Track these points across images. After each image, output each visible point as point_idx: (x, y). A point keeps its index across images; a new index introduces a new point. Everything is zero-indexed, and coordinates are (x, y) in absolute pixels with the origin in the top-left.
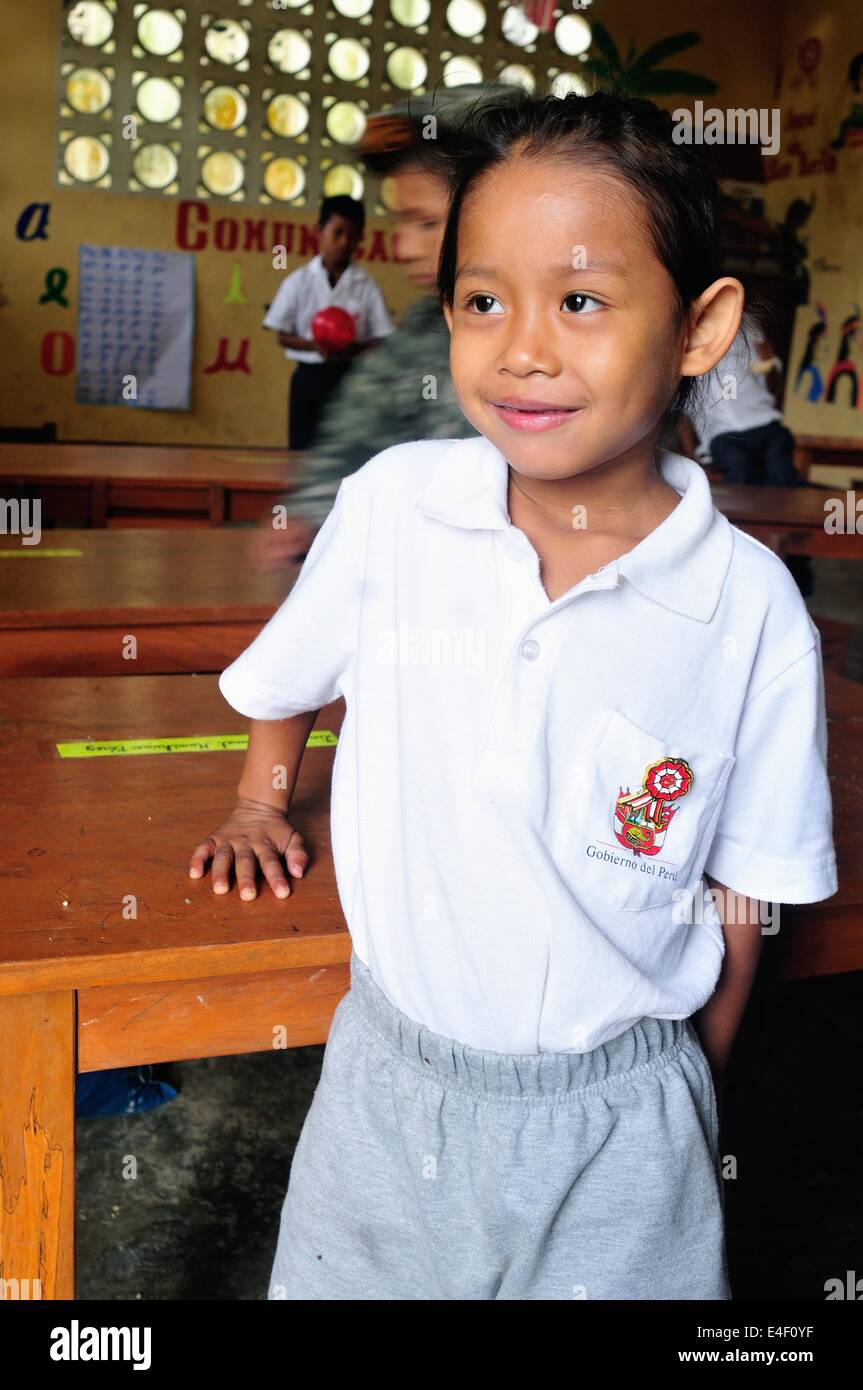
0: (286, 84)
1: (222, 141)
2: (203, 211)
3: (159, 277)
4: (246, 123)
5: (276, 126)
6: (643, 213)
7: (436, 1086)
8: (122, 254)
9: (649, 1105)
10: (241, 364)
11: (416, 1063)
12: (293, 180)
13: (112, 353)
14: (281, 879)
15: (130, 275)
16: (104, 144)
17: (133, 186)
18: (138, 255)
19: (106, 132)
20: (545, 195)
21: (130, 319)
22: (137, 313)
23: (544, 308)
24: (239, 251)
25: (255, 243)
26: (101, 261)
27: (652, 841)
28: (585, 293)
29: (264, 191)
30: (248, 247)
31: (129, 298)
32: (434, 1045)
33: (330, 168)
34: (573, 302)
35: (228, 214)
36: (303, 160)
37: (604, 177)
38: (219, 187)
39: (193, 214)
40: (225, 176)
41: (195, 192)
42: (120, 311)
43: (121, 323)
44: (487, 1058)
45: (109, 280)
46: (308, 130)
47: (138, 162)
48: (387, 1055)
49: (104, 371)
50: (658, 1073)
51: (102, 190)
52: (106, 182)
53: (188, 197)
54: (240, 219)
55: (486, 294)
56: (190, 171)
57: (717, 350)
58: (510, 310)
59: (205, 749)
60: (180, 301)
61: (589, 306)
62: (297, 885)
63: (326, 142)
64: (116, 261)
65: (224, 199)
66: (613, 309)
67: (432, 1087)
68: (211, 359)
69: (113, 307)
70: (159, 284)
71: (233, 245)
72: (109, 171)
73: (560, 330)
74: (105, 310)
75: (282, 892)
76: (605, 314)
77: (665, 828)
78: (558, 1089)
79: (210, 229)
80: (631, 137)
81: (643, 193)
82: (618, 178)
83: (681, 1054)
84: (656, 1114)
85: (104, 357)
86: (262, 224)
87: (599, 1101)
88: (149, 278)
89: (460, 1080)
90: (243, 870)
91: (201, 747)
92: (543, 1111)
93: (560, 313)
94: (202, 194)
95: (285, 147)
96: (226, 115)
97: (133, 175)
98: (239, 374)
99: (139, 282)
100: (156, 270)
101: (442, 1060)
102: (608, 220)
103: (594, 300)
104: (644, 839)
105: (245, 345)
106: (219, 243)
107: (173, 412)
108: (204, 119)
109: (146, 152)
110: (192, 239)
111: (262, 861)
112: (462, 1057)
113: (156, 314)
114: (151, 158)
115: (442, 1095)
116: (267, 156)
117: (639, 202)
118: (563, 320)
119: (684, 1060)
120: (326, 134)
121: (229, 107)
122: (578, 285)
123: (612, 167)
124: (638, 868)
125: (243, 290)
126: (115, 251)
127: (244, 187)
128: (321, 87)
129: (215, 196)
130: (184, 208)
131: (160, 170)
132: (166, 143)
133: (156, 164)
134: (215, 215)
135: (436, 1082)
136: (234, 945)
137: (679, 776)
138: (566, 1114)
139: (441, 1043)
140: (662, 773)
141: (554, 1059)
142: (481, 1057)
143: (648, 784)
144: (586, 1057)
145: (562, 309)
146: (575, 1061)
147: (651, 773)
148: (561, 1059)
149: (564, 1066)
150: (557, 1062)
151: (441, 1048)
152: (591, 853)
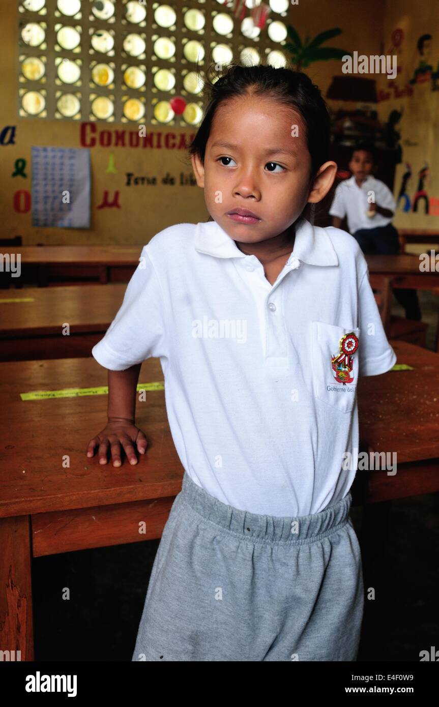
0: (133, 61)
1: (102, 91)
2: (93, 126)
3: (72, 161)
4: (114, 82)
5: (129, 83)
7: (249, 543)
8: (53, 150)
10: (115, 204)
11: (240, 533)
12: (138, 110)
13: (50, 201)
14: (133, 455)
15: (58, 161)
16: (42, 95)
17: (58, 116)
18: (62, 151)
19: (43, 89)
21: (58, 183)
22: (61, 180)
23: (257, 167)
24: (112, 147)
25: (120, 142)
26: (42, 154)
27: (349, 376)
29: (124, 116)
30: (117, 144)
31: (57, 172)
32: (255, 520)
33: (157, 103)
34: (270, 166)
35: (106, 128)
36: (143, 99)
38: (101, 115)
39: (88, 129)
40: (104, 109)
41: (89, 118)
42: (53, 179)
43: (54, 185)
44: (286, 521)
45: (47, 164)
46: (145, 84)
47: (60, 104)
49: (46, 210)
51: (42, 118)
52: (44, 114)
53: (85, 120)
54: (113, 130)
55: (227, 156)
56: (86, 107)
57: (322, 192)
58: (240, 165)
59: (95, 394)
60: (83, 173)
61: (277, 167)
62: (142, 458)
63: (154, 90)
64: (50, 154)
65: (103, 121)
66: (289, 171)
67: (247, 544)
68: (100, 201)
69: (50, 177)
70: (72, 165)
71: (109, 144)
72: (46, 108)
74: (45, 179)
75: (133, 462)
76: (286, 173)
77: (351, 370)
79: (97, 136)
85: (46, 203)
86: (123, 133)
88: (67, 162)
90: (115, 451)
91: (94, 392)
93: (263, 170)
94: (92, 119)
95: (134, 93)
96: (104, 78)
97: (57, 110)
98: (114, 209)
99: (62, 164)
100: (71, 158)
101: (260, 526)
103: (281, 166)
105: (117, 194)
106: (102, 143)
107: (81, 229)
108: (92, 80)
109: (64, 98)
110: (88, 141)
111: (124, 446)
112: (272, 522)
113: (71, 180)
114: (66, 101)
115: (253, 547)
116: (125, 98)
120: (154, 86)
121: (105, 74)
124: (346, 390)
125: (115, 165)
126: (49, 148)
127: (114, 114)
128: (151, 62)
129: (99, 120)
130: (84, 126)
131: (71, 107)
132: (74, 93)
133: (69, 104)
134: (100, 129)
135: (250, 541)
136: (109, 489)
137: (353, 341)
138: (315, 547)
139: (259, 518)
140: (347, 342)
141: (316, 517)
142: (282, 521)
143: (343, 349)
144: (329, 515)
145: (265, 168)
146: (324, 518)
147: (343, 344)
148: (320, 517)
149: (320, 520)
150: (318, 519)
151: (260, 520)
152: (329, 389)
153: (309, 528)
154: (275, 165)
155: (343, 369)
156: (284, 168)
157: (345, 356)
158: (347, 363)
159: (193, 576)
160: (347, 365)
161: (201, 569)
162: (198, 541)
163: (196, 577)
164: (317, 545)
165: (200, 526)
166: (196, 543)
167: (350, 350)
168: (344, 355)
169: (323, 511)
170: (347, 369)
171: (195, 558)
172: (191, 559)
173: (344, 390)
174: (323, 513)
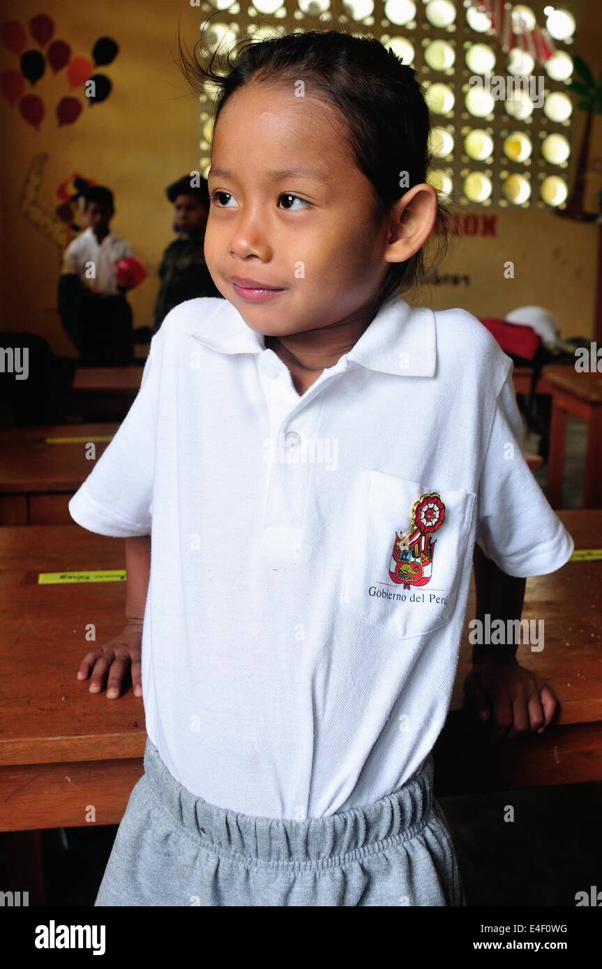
6: (345, 130)
7: (211, 854)
9: (398, 872)
11: (195, 834)
20: (264, 114)
23: (264, 204)
27: (421, 573)
28: (293, 194)
32: (209, 815)
34: (285, 201)
37: (313, 100)
44: (259, 824)
48: (171, 828)
50: (405, 844)
55: (225, 191)
57: (415, 242)
58: (241, 204)
61: (297, 202)
66: (316, 208)
67: (208, 855)
73: (276, 223)
76: (311, 211)
77: (431, 560)
78: (322, 855)
80: (342, 69)
81: (346, 115)
82: (326, 102)
83: (427, 829)
84: (404, 881)
87: (356, 866)
89: (234, 848)
90: (114, 672)
92: (308, 876)
93: (276, 208)
101: (216, 828)
102: (314, 135)
103: (301, 200)
104: (413, 573)
112: (234, 823)
115: (216, 863)
117: (342, 122)
118: (277, 214)
119: (428, 834)
122: (290, 187)
123: (322, 93)
124: (408, 599)
135: (212, 850)
136: (79, 737)
137: (436, 508)
138: (328, 878)
139: (215, 813)
140: (425, 509)
141: (321, 823)
142: (253, 823)
143: (417, 521)
144: (350, 823)
145: (278, 205)
146: (340, 826)
147: (418, 512)
148: (327, 824)
149: (330, 830)
150: (324, 826)
151: (215, 818)
152: (372, 593)
153: (307, 843)
154: (294, 197)
155: (412, 559)
156: (309, 204)
157: (421, 536)
158: (423, 549)
159: (137, 896)
160: (423, 552)
161: (150, 885)
162: (148, 836)
163: (142, 897)
164: (333, 874)
165: (153, 812)
166: (145, 840)
167: (429, 524)
168: (420, 534)
169: (335, 813)
170: (418, 560)
171: (142, 865)
172: (135, 866)
173: (402, 598)
174: (336, 817)
